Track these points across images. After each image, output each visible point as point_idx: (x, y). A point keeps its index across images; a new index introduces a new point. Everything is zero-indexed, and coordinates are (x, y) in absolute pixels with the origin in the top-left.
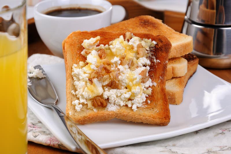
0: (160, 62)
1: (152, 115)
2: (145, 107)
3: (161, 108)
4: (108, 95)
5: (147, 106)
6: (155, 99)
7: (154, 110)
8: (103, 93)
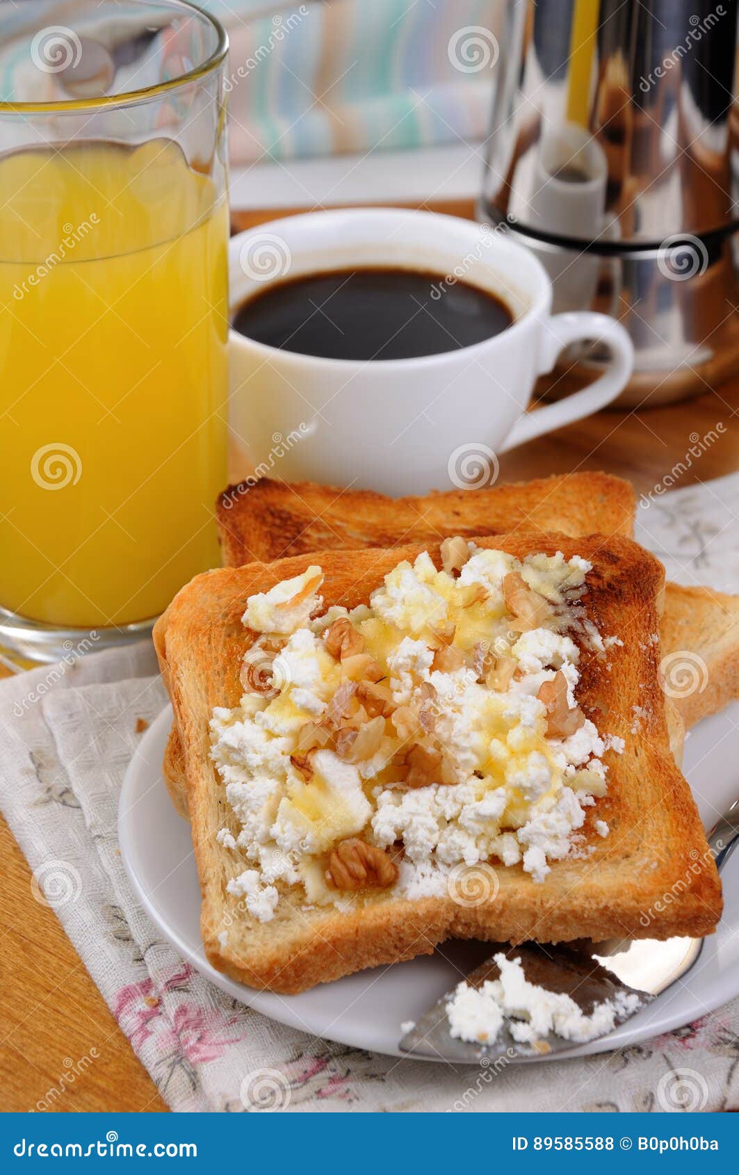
0: (620, 643)
1: (631, 885)
2: (587, 852)
3: (668, 850)
4: (398, 821)
5: (594, 849)
6: (628, 809)
7: (632, 863)
8: (369, 821)
